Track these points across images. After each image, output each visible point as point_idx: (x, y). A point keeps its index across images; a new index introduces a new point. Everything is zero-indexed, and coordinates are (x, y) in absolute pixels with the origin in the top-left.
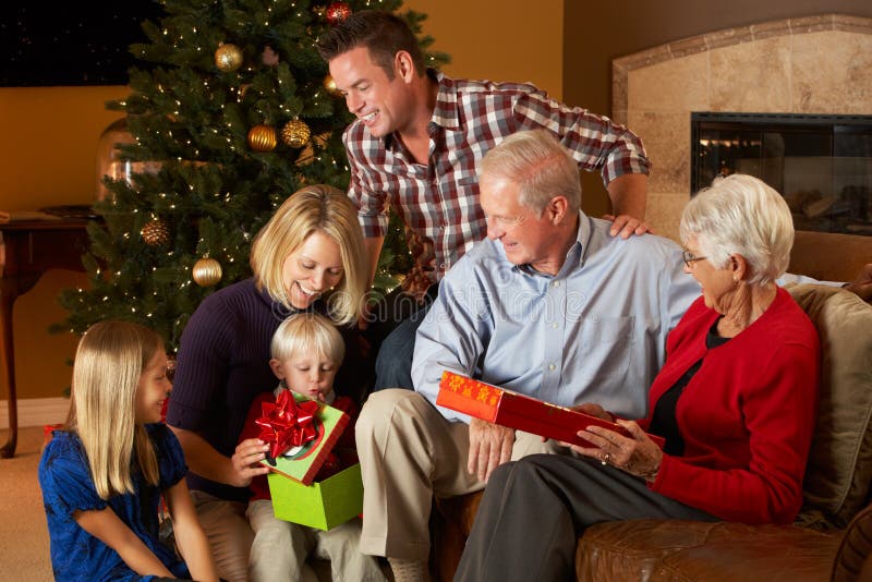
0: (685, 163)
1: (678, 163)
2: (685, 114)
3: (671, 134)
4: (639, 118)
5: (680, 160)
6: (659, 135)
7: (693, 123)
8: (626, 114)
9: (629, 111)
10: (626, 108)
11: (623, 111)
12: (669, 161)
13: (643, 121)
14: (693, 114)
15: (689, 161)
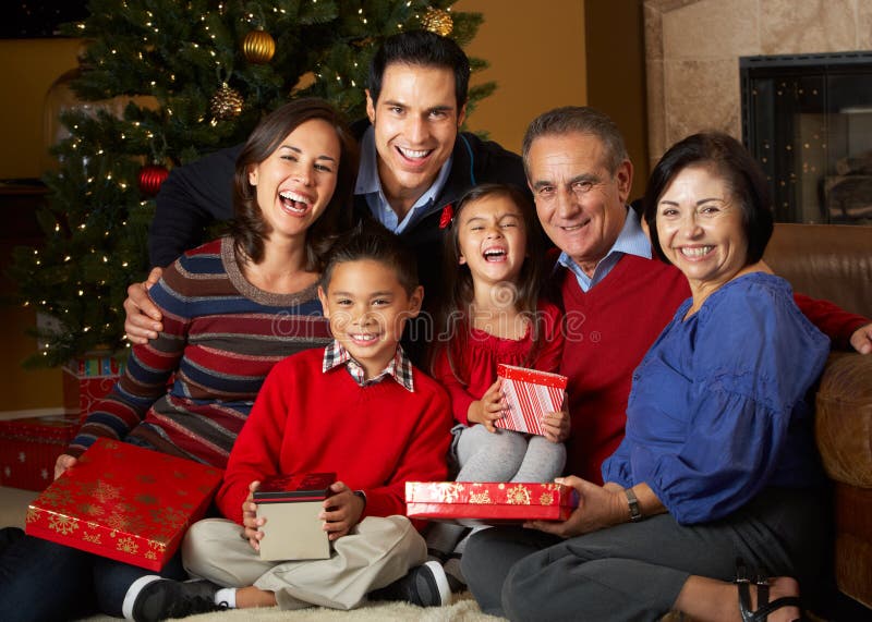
0: (734, 118)
1: (726, 119)
2: (731, 60)
3: (717, 85)
4: (677, 67)
5: (729, 113)
6: (702, 86)
7: (742, 70)
8: (662, 64)
9: (665, 60)
10: (662, 57)
11: (657, 60)
12: (717, 116)
13: (683, 71)
14: (742, 59)
15: (739, 116)
